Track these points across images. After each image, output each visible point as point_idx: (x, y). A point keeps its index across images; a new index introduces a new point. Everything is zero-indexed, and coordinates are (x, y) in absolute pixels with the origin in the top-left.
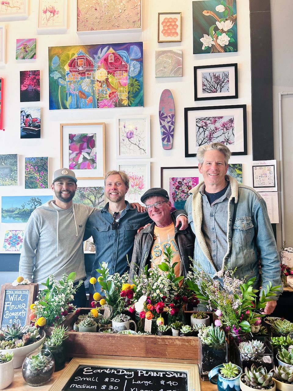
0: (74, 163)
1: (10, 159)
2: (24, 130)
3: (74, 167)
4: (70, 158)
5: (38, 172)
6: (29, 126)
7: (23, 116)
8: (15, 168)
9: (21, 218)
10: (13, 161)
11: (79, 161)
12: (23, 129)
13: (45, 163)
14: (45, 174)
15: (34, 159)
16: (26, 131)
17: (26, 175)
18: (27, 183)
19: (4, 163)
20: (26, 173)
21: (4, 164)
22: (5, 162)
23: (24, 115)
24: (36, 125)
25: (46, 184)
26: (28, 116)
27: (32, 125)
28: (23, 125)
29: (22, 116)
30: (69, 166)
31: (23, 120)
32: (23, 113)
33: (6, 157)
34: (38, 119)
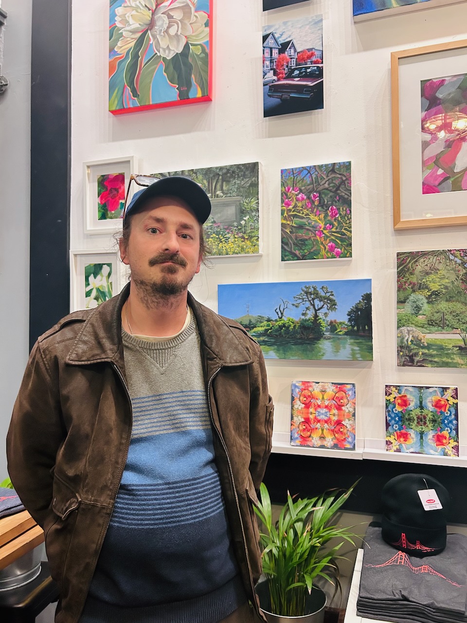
0: (440, 171)
1: (239, 177)
2: (275, 91)
3: (440, 184)
4: (425, 159)
5: (320, 208)
6: (290, 76)
7: (271, 49)
8: (253, 204)
9: (273, 348)
10: (246, 182)
11: (456, 163)
12: (272, 89)
13: (343, 182)
14: (343, 213)
15: (309, 172)
16: (280, 92)
17: (284, 222)
18: (287, 244)
19: (222, 189)
20: (285, 214)
21: (222, 194)
22: (224, 188)
23: (272, 46)
24: (309, 70)
25: (347, 246)
26: (284, 47)
27: (297, 72)
28: (270, 76)
29: (267, 51)
30: (424, 184)
31: (271, 61)
32: (270, 42)
33: (226, 174)
34: (316, 53)
